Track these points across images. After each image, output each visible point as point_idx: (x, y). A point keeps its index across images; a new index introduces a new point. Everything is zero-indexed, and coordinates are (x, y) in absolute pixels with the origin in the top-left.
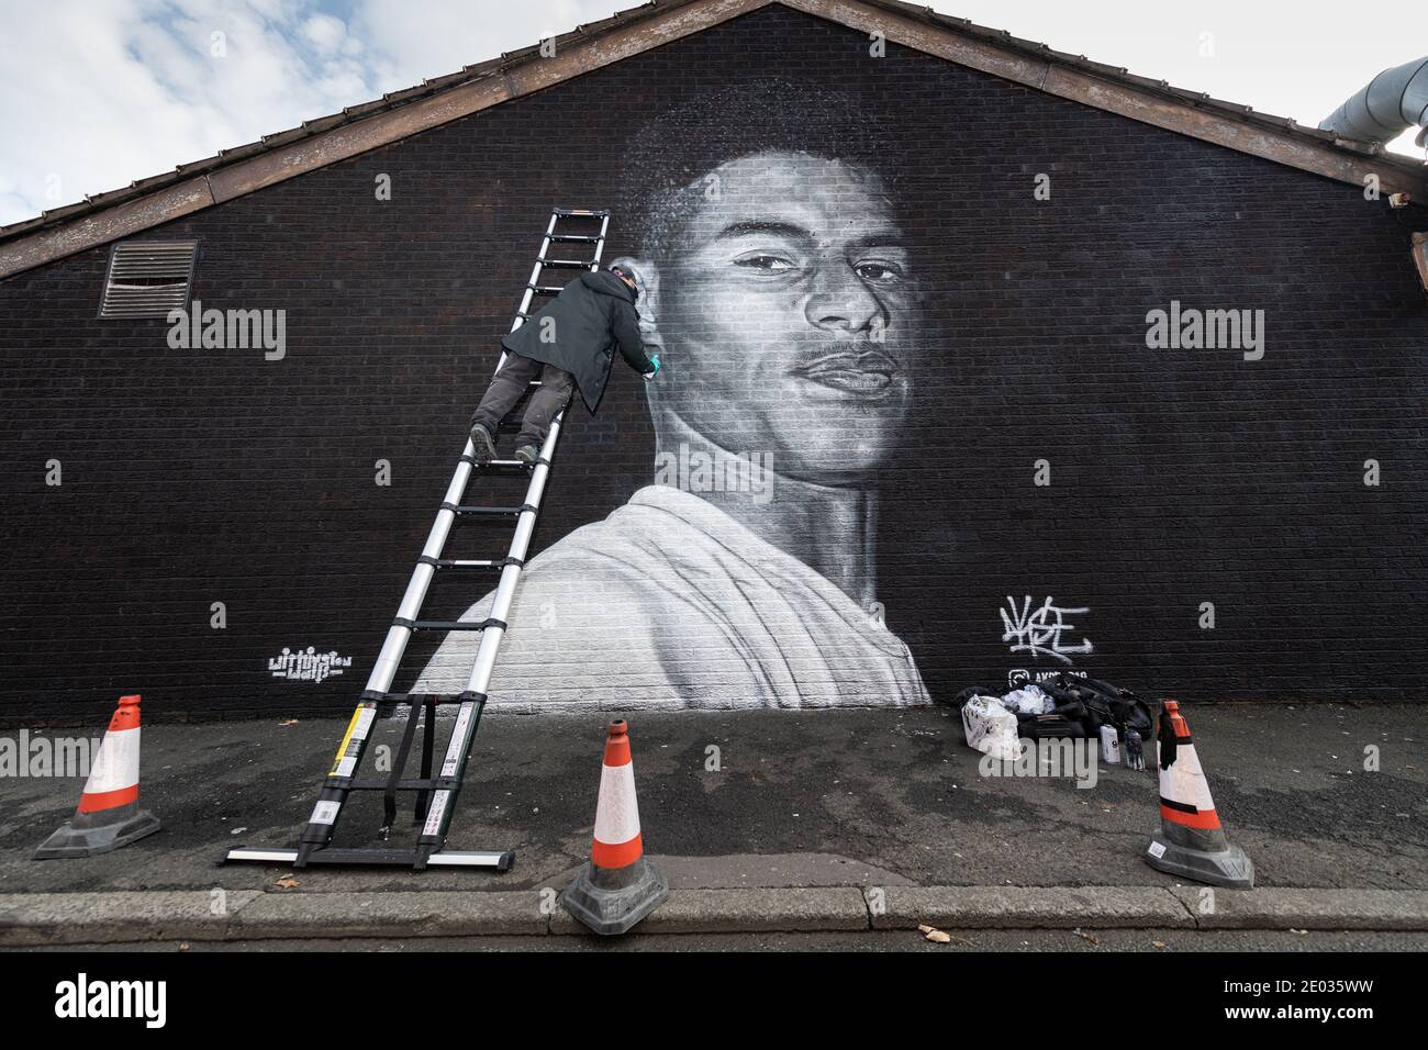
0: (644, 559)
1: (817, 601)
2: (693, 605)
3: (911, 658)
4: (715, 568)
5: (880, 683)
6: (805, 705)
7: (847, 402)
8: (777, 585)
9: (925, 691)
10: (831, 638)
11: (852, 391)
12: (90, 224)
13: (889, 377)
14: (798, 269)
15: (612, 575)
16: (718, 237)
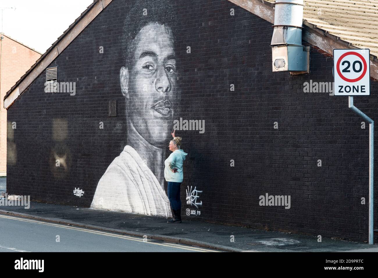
0: (126, 168)
1: (154, 183)
2: (133, 183)
3: (169, 203)
4: (137, 172)
5: (164, 210)
6: (151, 214)
7: (161, 118)
8: (147, 178)
9: (171, 213)
10: (156, 195)
11: (163, 114)
12: (42, 63)
13: (170, 109)
14: (154, 69)
15: (121, 172)
16: (140, 58)
